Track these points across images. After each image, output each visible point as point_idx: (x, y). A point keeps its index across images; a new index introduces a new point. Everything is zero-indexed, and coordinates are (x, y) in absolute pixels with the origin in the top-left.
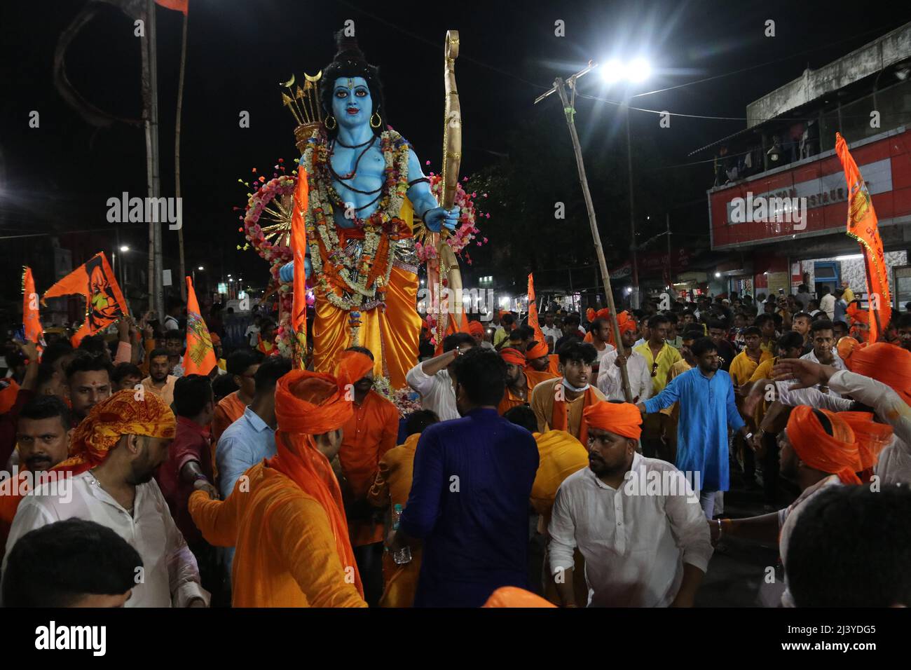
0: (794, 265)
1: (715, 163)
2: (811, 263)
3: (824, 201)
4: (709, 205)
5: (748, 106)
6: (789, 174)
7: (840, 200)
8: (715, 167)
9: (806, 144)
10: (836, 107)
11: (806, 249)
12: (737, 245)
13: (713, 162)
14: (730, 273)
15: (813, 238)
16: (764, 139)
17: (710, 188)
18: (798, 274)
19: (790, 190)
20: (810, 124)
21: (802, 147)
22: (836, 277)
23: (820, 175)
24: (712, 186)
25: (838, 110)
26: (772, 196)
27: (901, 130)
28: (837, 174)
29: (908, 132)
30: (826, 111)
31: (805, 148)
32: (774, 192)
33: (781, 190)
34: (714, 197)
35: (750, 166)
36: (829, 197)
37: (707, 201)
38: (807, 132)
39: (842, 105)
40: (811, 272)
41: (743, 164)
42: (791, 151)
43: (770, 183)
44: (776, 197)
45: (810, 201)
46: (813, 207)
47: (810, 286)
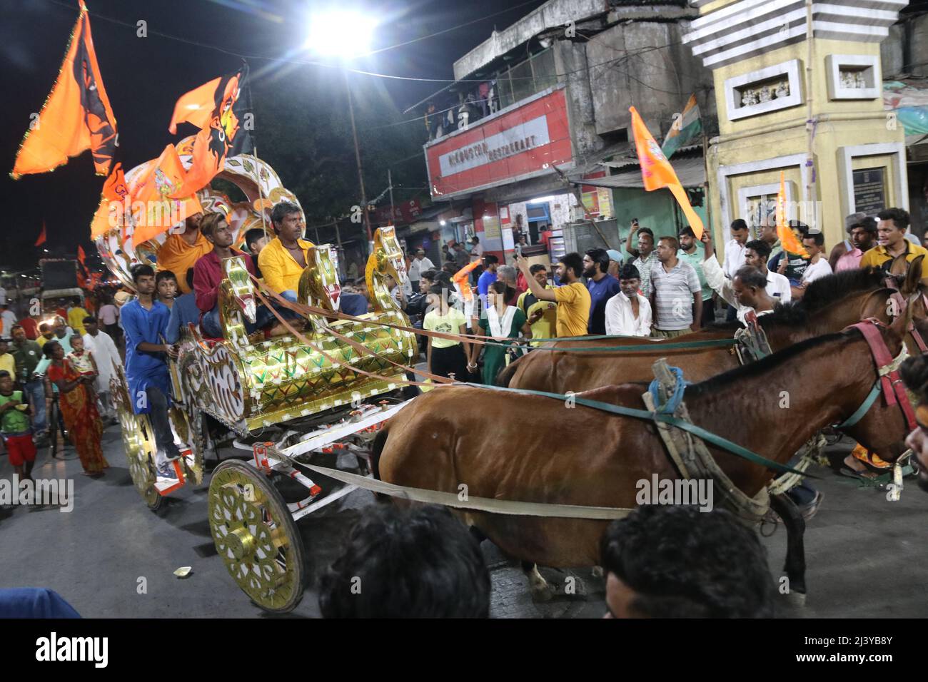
0: (501, 210)
2: (523, 206)
3: (507, 153)
4: (427, 159)
5: (455, 64)
6: (481, 129)
7: (517, 152)
9: (493, 101)
10: (507, 69)
11: (505, 196)
12: (451, 195)
13: (424, 120)
14: (455, 220)
15: (508, 185)
16: (461, 97)
18: (506, 217)
19: (484, 145)
20: (493, 83)
21: (490, 104)
22: (547, 216)
23: (502, 130)
24: (428, 140)
25: (508, 71)
26: (470, 150)
27: (550, 91)
28: (513, 129)
29: (555, 92)
30: (501, 73)
31: (493, 105)
32: (471, 146)
33: (476, 144)
34: (429, 151)
35: (452, 122)
36: (510, 149)
37: (424, 155)
38: (492, 91)
39: (512, 66)
40: (524, 213)
41: (446, 120)
42: (481, 108)
43: (467, 138)
44: (473, 150)
45: (497, 153)
46: (499, 158)
47: (523, 226)
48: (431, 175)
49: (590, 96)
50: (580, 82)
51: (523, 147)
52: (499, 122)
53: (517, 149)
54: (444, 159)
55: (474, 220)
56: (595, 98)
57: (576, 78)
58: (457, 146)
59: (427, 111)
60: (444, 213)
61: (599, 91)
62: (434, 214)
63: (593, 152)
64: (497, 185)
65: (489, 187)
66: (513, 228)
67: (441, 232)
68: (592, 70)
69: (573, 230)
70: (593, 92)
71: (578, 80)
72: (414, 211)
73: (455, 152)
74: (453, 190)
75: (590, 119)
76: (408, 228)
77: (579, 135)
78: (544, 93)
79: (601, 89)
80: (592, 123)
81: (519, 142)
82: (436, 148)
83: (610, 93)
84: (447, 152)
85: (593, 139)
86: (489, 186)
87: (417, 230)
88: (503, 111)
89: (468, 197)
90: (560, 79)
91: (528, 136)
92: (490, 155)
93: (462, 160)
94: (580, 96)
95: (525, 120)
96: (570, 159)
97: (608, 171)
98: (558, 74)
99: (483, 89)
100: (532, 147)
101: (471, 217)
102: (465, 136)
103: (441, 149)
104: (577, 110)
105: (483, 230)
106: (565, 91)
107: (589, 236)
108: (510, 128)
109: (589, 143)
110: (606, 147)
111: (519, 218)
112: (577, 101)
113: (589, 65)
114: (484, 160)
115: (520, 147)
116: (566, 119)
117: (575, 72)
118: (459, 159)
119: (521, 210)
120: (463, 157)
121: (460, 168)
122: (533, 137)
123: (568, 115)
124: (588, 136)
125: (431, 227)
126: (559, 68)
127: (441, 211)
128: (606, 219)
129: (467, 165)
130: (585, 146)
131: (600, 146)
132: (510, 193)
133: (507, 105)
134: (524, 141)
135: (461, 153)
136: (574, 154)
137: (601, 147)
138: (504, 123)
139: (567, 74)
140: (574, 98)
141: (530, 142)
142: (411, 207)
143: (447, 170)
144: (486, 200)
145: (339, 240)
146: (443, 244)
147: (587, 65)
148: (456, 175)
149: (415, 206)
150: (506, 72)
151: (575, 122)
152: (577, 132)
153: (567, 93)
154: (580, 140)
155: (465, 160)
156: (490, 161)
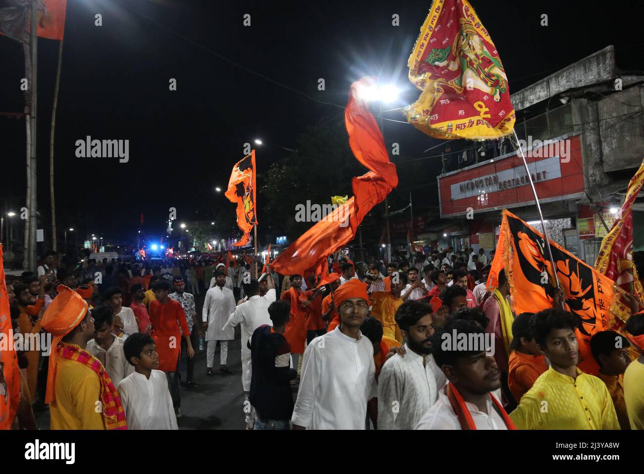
1: (443, 157)
3: (517, 184)
4: (439, 187)
6: (493, 166)
7: (527, 184)
8: (443, 160)
10: (522, 121)
13: (441, 157)
15: (513, 209)
17: (439, 174)
19: (495, 177)
23: (514, 166)
24: (441, 173)
25: (524, 123)
26: (482, 181)
31: (503, 148)
32: (483, 178)
33: (488, 177)
34: (442, 181)
35: (466, 160)
36: (520, 181)
37: (437, 183)
39: (527, 119)
41: (461, 158)
43: (479, 172)
44: (484, 181)
45: (507, 184)
46: (509, 188)
48: (442, 199)
49: (599, 142)
50: (592, 131)
51: (533, 179)
54: (455, 187)
55: (470, 235)
56: (604, 144)
57: (589, 128)
58: (470, 178)
60: (448, 227)
61: (609, 139)
62: (442, 228)
63: (600, 186)
68: (603, 123)
70: (602, 139)
72: (421, 224)
73: (467, 182)
74: (461, 211)
75: (599, 160)
77: (591, 172)
79: (611, 136)
80: (600, 163)
82: (448, 179)
83: (621, 139)
84: (458, 183)
85: (601, 176)
88: (516, 153)
90: (576, 128)
91: (540, 171)
92: (500, 185)
93: (473, 188)
94: (592, 142)
95: (538, 158)
96: (582, 190)
98: (574, 124)
100: (542, 179)
101: (468, 232)
102: (477, 170)
103: (453, 180)
104: (589, 152)
106: (581, 137)
108: (522, 165)
109: (598, 178)
110: (610, 184)
112: (590, 145)
113: (600, 118)
114: (494, 189)
116: (581, 159)
117: (589, 123)
118: (470, 187)
120: (474, 186)
121: (469, 194)
122: (544, 172)
123: (583, 156)
124: (598, 173)
125: (432, 237)
126: (576, 120)
127: (445, 226)
130: (595, 181)
131: (606, 181)
134: (535, 175)
135: (472, 183)
136: (586, 186)
139: (583, 124)
140: (588, 143)
141: (542, 176)
142: (418, 221)
143: (456, 192)
144: (486, 221)
147: (598, 119)
148: (466, 199)
149: (421, 222)
150: (522, 123)
151: (587, 162)
152: (589, 169)
153: (583, 138)
154: (591, 176)
155: (475, 188)
156: (499, 190)
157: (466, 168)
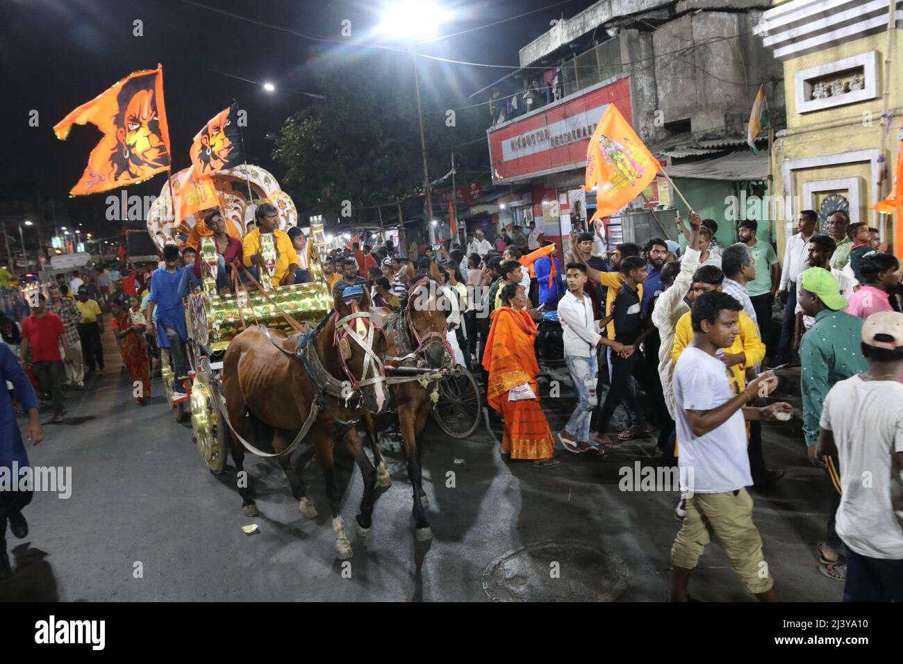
0: (561, 195)
1: (490, 105)
2: (582, 192)
3: (569, 140)
4: (489, 144)
5: (520, 51)
6: (543, 116)
7: (579, 140)
8: (491, 109)
9: (557, 88)
10: (573, 57)
11: (566, 182)
12: (512, 179)
13: (488, 105)
14: (515, 204)
15: (568, 172)
16: (526, 84)
17: (489, 127)
18: (566, 203)
19: (546, 131)
20: (558, 70)
21: (554, 91)
23: (565, 117)
24: (491, 125)
25: (574, 59)
26: (533, 136)
27: (614, 79)
28: (576, 116)
29: (619, 81)
30: (566, 60)
31: (557, 92)
32: (534, 132)
33: (538, 130)
34: (492, 135)
35: (516, 108)
36: (572, 136)
37: (487, 139)
38: (556, 78)
39: (577, 54)
40: (583, 199)
41: (510, 106)
42: (545, 94)
43: (530, 124)
44: (536, 136)
45: (559, 140)
46: (561, 144)
47: (581, 212)
48: (493, 159)
49: (654, 86)
50: (645, 72)
51: (585, 134)
52: (562, 109)
53: (579, 136)
54: (506, 145)
55: (533, 204)
56: (659, 88)
57: (641, 68)
58: (519, 131)
59: (492, 97)
60: (504, 196)
61: (664, 81)
62: (496, 197)
63: (654, 141)
64: (558, 171)
65: (549, 173)
66: (571, 214)
67: (500, 216)
68: (657, 60)
69: (631, 218)
70: (658, 81)
71: (643, 70)
72: (475, 193)
73: (518, 137)
74: (514, 175)
75: (654, 108)
76: (468, 209)
77: (642, 124)
78: (609, 82)
79: (666, 78)
80: (655, 112)
81: (582, 129)
82: (499, 133)
83: (674, 83)
84: (509, 138)
85: (655, 128)
86: (549, 171)
87: (477, 212)
88: (566, 99)
89: (528, 182)
90: (625, 68)
91: (591, 123)
92: (552, 141)
93: (524, 146)
94: (645, 85)
95: (588, 107)
97: (669, 161)
98: (623, 63)
99: (548, 76)
101: (531, 201)
102: (528, 121)
103: (504, 134)
104: (641, 99)
105: (542, 215)
106: (630, 79)
107: (648, 225)
108: (573, 115)
109: (652, 133)
110: (667, 138)
111: (577, 204)
112: (642, 90)
113: (655, 54)
114: (546, 146)
115: (582, 134)
116: (630, 108)
117: (640, 62)
118: (521, 144)
119: (579, 196)
120: (526, 142)
121: (522, 153)
123: (631, 104)
124: (651, 125)
125: (491, 209)
126: (625, 57)
127: (501, 195)
128: (665, 209)
129: (529, 151)
130: (647, 135)
131: (662, 135)
132: (570, 180)
133: (571, 92)
134: (587, 128)
135: (524, 139)
137: (664, 137)
138: (567, 110)
139: (632, 64)
140: (639, 88)
141: (593, 130)
142: (471, 190)
143: (509, 154)
144: (546, 186)
145: (401, 219)
146: (502, 227)
147: (653, 54)
148: (518, 159)
149: (476, 189)
150: (572, 60)
151: (638, 112)
152: (640, 121)
153: (632, 82)
154: (643, 129)
155: (527, 145)
156: (551, 147)
157: (516, 119)
